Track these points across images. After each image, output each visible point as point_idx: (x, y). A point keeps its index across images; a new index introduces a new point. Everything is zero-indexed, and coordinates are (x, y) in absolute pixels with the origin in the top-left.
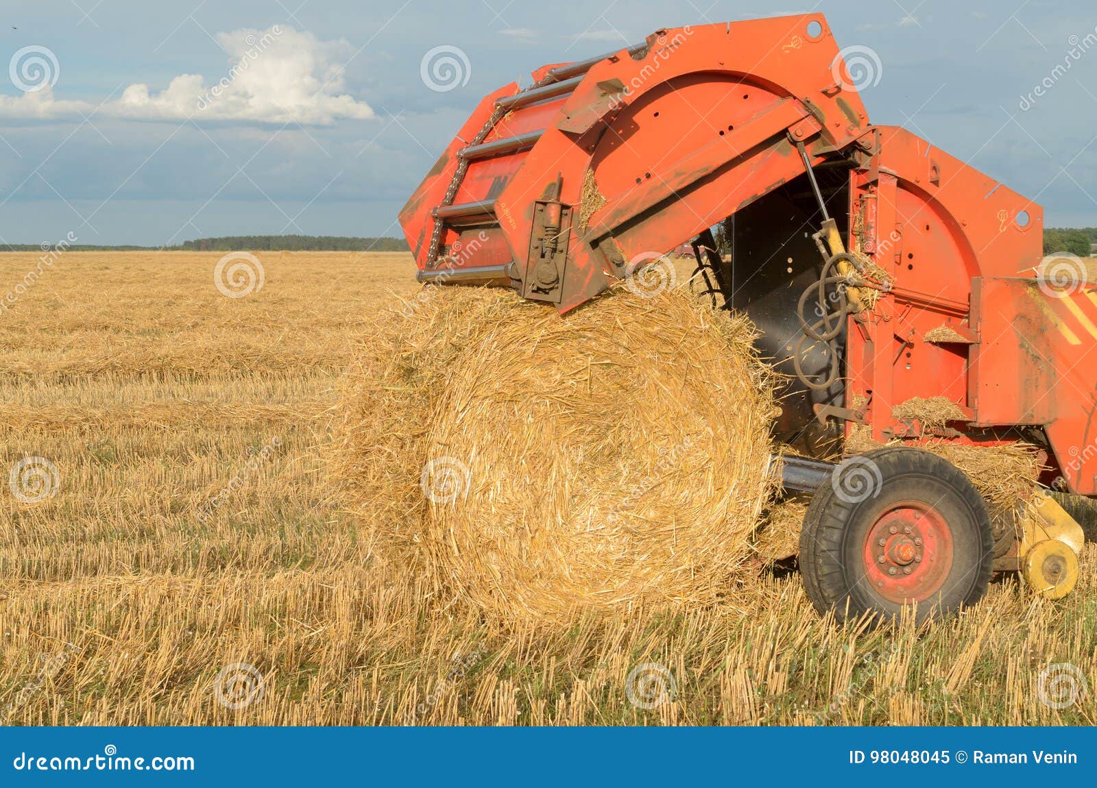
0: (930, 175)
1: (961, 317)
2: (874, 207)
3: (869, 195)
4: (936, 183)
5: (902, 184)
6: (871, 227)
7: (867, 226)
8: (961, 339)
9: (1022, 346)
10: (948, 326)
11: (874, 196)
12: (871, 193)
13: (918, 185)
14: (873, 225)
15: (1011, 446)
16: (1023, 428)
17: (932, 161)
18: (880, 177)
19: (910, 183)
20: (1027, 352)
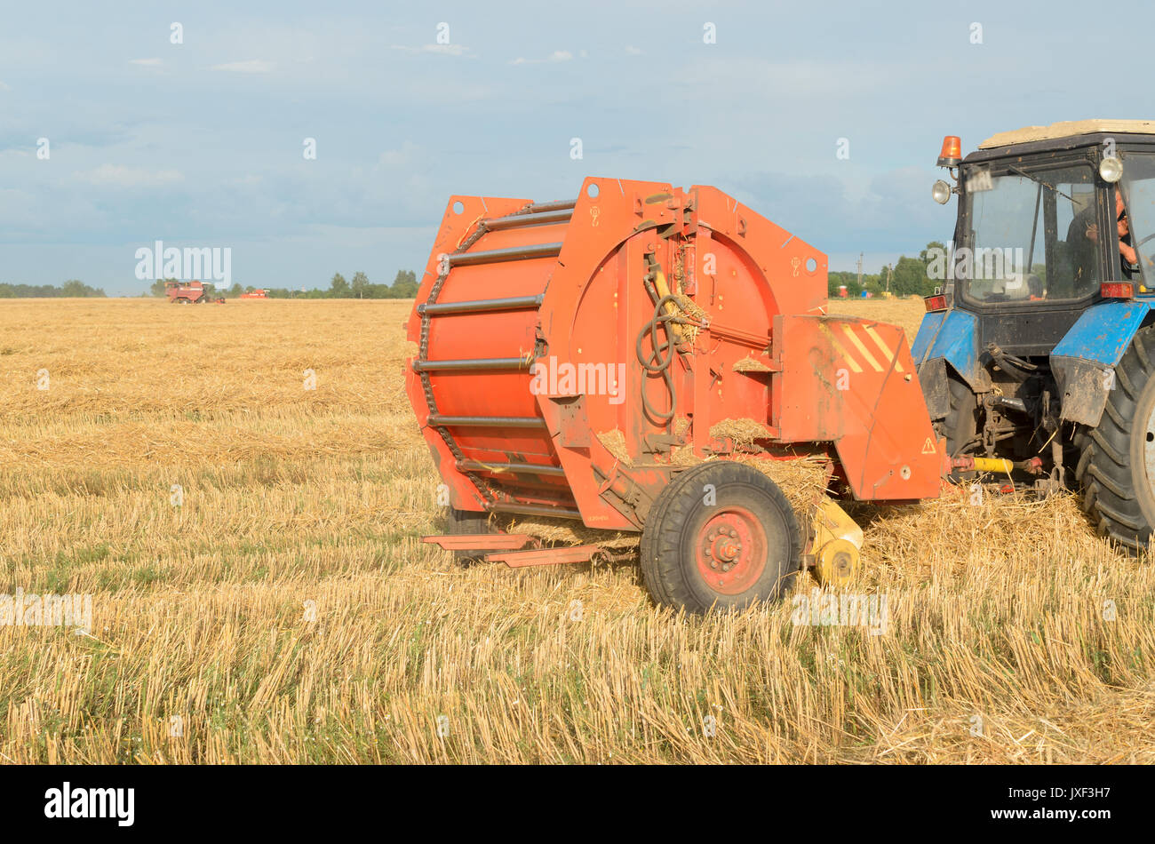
0: (738, 228)
1: (762, 350)
2: (693, 256)
3: (689, 245)
4: (742, 235)
5: (716, 236)
6: (691, 273)
7: (686, 271)
8: (766, 369)
9: (816, 374)
10: (752, 357)
11: (692, 245)
12: (690, 243)
13: (728, 236)
14: (693, 271)
15: (805, 460)
16: (817, 444)
17: (739, 216)
18: (699, 229)
19: (722, 235)
20: (820, 379)
